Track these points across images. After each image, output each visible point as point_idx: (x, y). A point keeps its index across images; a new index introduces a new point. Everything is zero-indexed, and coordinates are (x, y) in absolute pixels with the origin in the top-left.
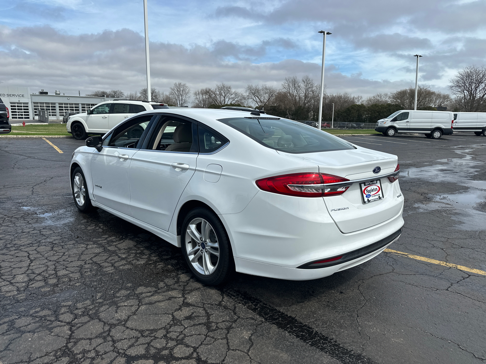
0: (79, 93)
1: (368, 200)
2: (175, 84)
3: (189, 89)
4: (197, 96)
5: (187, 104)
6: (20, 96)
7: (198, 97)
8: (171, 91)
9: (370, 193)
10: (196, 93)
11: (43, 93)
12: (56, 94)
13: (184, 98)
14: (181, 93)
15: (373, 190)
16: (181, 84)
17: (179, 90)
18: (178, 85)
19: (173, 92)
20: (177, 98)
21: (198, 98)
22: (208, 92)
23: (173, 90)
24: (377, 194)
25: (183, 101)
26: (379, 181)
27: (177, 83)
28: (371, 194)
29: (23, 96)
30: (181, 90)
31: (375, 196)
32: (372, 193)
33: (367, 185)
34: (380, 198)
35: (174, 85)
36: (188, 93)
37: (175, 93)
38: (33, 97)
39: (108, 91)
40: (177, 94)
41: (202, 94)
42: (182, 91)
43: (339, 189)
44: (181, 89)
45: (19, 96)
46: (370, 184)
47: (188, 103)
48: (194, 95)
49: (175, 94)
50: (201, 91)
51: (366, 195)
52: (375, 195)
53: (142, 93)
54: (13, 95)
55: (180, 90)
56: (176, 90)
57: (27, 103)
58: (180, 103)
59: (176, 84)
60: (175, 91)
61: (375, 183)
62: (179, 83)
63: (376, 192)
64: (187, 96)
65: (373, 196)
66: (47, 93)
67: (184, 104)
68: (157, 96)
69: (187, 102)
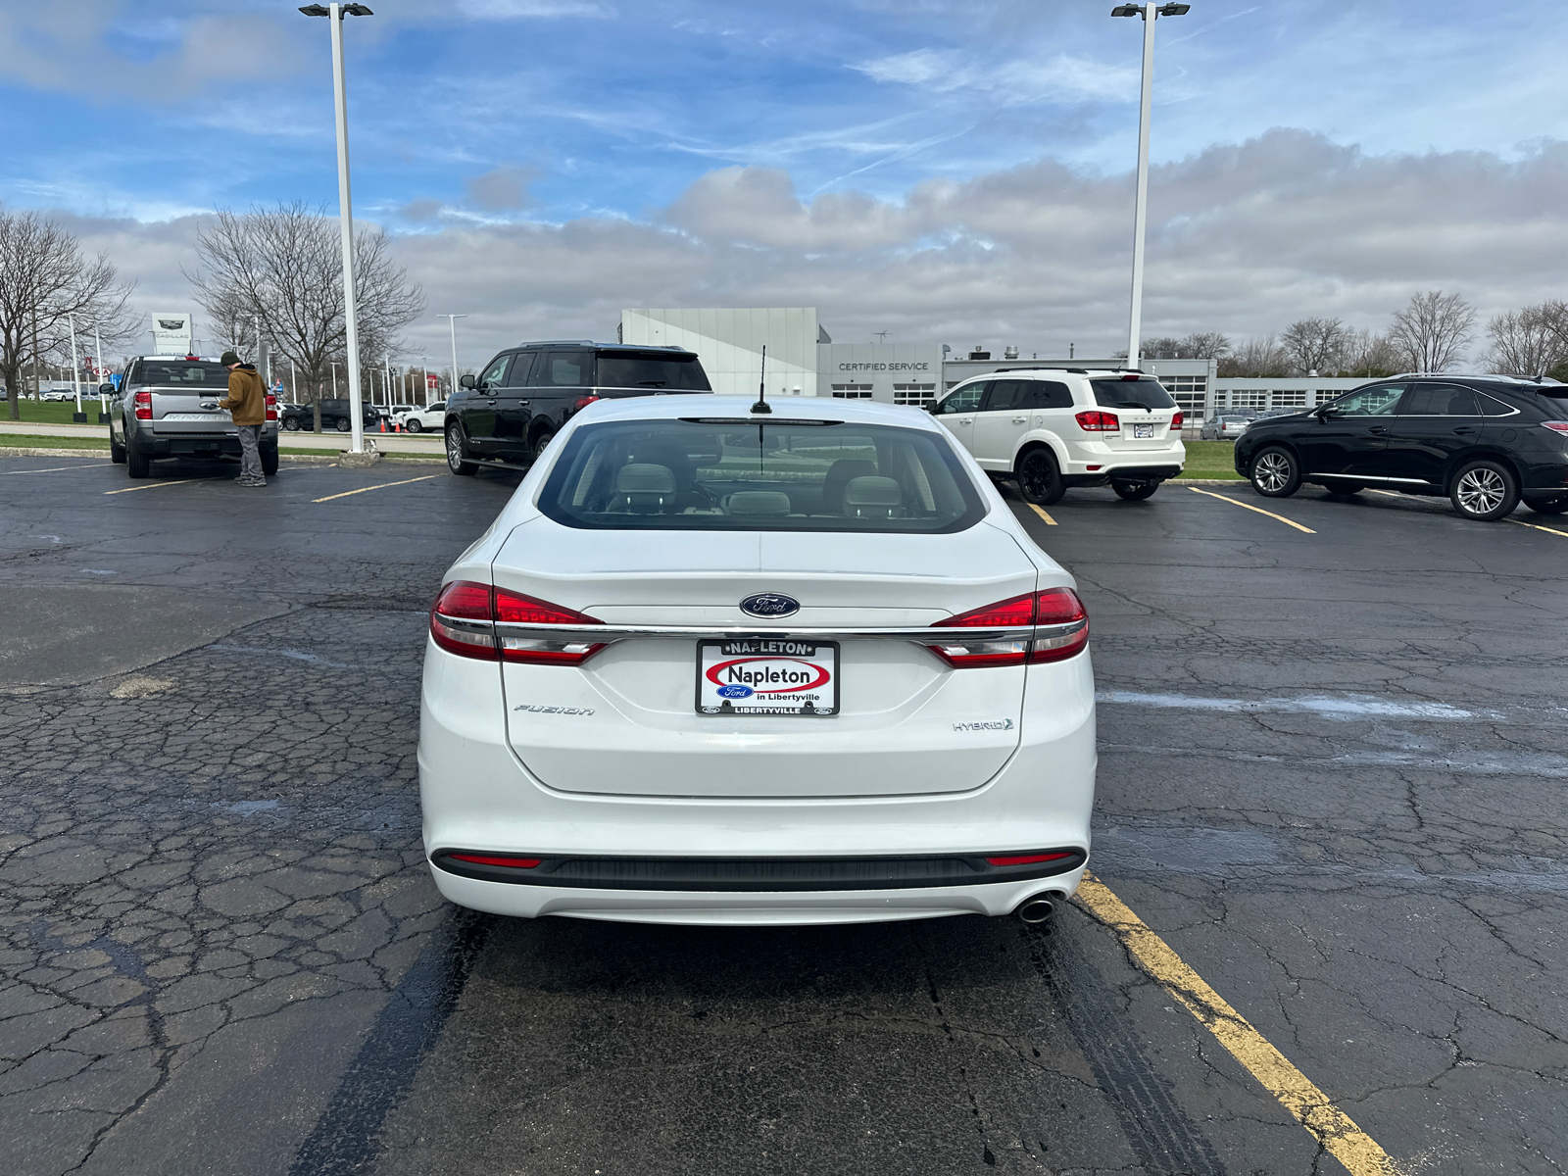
0: (1072, 350)
1: (727, 703)
2: (1416, 299)
3: (1471, 310)
4: (1501, 334)
5: (1456, 368)
6: (919, 367)
7: (1506, 337)
8: (1395, 324)
9: (751, 685)
10: (1501, 323)
11: (980, 356)
12: (1008, 356)
13: (1445, 347)
14: (1438, 329)
15: (774, 677)
16: (1441, 296)
17: (1429, 318)
18: (1426, 301)
19: (1405, 326)
20: (1416, 347)
21: (1507, 342)
22: (1555, 319)
23: (1405, 319)
24: (803, 693)
25: (1442, 356)
26: (831, 650)
27: (1426, 296)
28: (755, 689)
29: (924, 365)
30: (1438, 317)
31: (779, 698)
32: (763, 686)
33: (736, 654)
34: (809, 711)
35: (1410, 304)
36: (1464, 325)
37: (1413, 330)
38: (949, 369)
39: (1180, 338)
40: (1419, 333)
41: (1528, 327)
42: (1443, 319)
43: (568, 646)
44: (1439, 314)
45: (915, 367)
46: (758, 652)
47: (1461, 363)
48: (1490, 333)
49: (1409, 333)
50: (1525, 317)
51: (719, 686)
52: (782, 694)
53: (1290, 337)
54: (904, 366)
55: (1433, 317)
56: (1418, 319)
57: (932, 386)
58: (1426, 364)
59: (1418, 296)
60: (1412, 323)
61: (800, 654)
62: (1431, 294)
63: (799, 684)
64: (1459, 338)
65: (767, 695)
66: (987, 355)
67: (1442, 367)
68: (1342, 345)
69: (1458, 360)
